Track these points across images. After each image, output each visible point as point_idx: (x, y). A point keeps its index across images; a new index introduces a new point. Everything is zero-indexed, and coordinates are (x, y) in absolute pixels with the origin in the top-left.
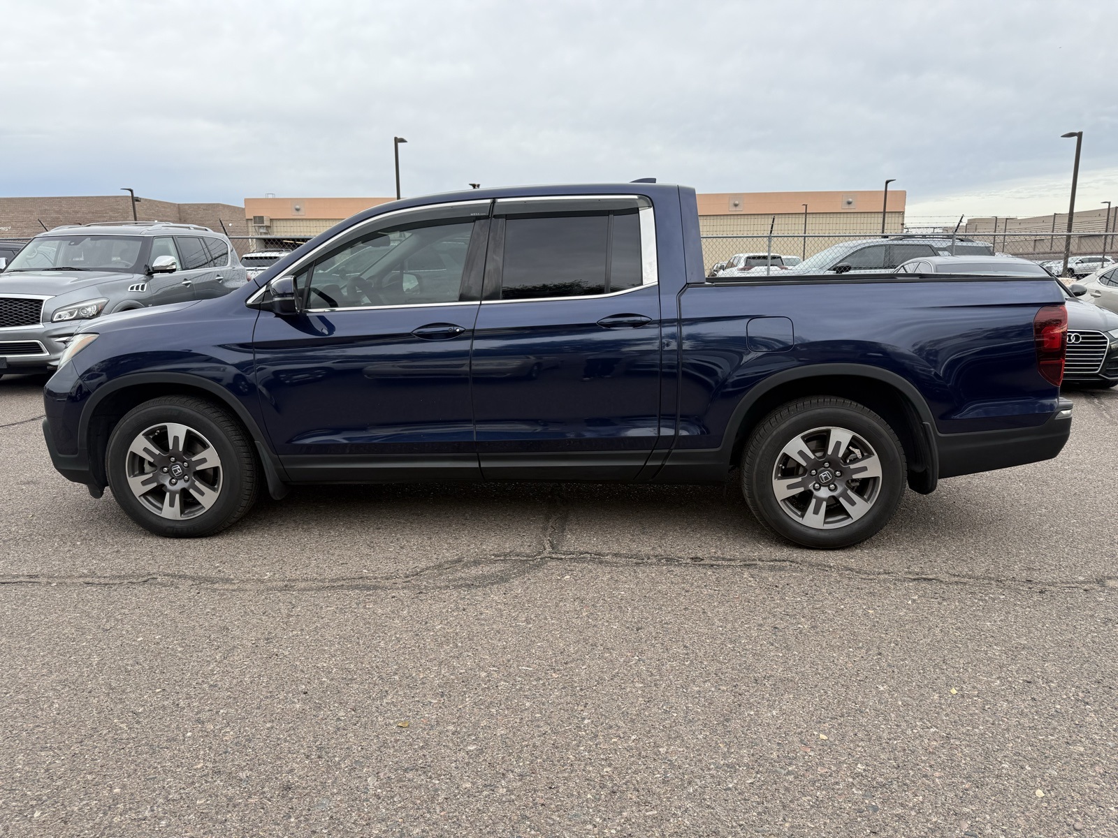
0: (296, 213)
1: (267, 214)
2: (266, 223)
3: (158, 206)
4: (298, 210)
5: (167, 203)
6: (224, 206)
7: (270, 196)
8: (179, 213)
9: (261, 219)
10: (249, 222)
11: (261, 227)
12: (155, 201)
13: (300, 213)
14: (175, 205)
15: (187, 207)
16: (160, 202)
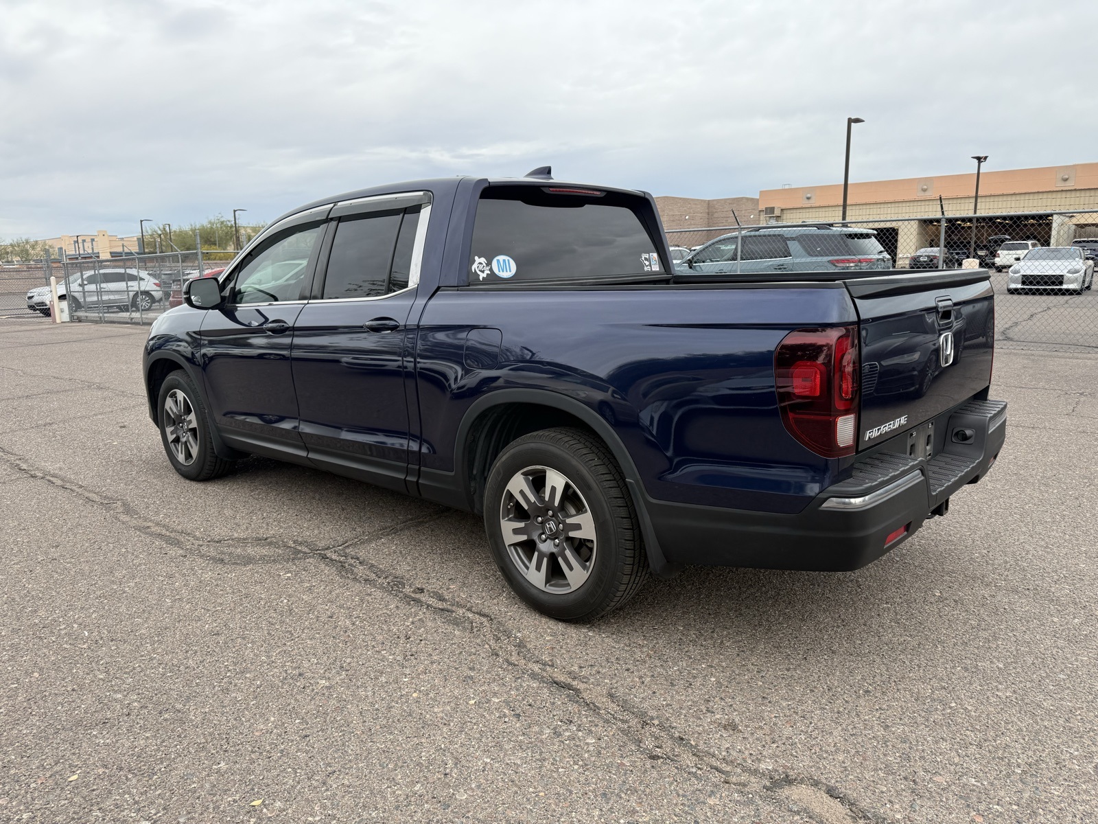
0: (807, 201)
1: (778, 205)
2: (777, 213)
3: (690, 204)
4: (808, 198)
5: (698, 200)
6: (748, 199)
7: (787, 187)
8: (708, 209)
9: (771, 210)
10: (762, 213)
11: (771, 217)
12: (688, 199)
13: (811, 201)
14: (704, 201)
15: (715, 203)
16: (692, 200)
